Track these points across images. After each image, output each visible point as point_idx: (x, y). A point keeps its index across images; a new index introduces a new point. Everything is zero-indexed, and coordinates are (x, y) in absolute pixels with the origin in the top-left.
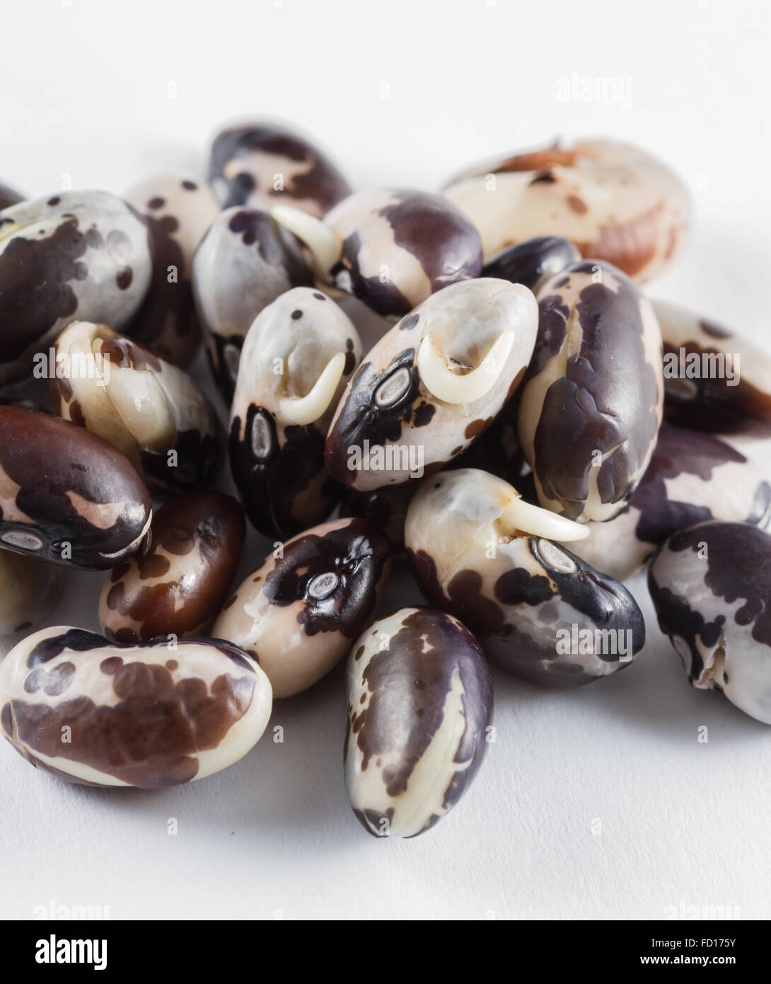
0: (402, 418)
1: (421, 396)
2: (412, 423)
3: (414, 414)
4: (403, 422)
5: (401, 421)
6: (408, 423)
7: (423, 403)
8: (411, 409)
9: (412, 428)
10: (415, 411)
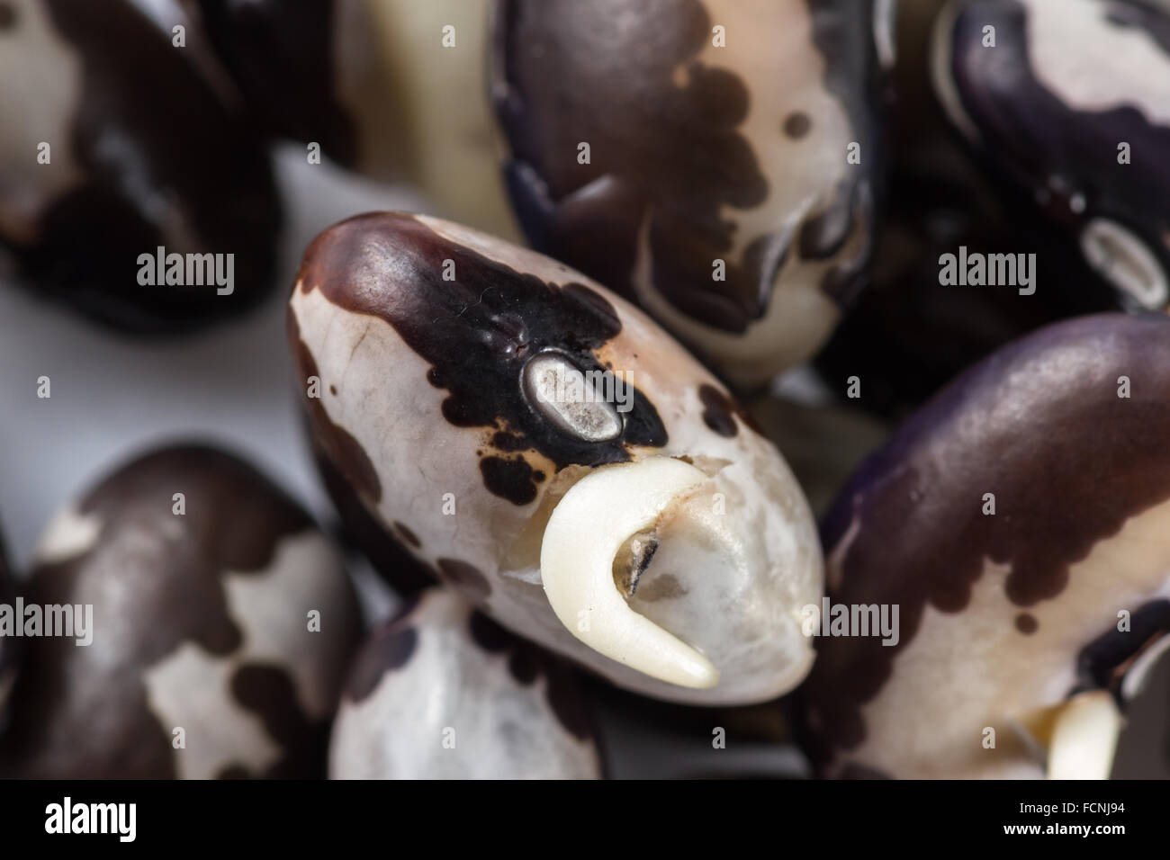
0: (503, 428)
1: (557, 471)
2: (491, 452)
3: (513, 456)
4: (492, 431)
5: (496, 426)
6: (491, 444)
7: (540, 476)
8: (525, 448)
9: (480, 453)
10: (520, 458)
